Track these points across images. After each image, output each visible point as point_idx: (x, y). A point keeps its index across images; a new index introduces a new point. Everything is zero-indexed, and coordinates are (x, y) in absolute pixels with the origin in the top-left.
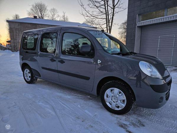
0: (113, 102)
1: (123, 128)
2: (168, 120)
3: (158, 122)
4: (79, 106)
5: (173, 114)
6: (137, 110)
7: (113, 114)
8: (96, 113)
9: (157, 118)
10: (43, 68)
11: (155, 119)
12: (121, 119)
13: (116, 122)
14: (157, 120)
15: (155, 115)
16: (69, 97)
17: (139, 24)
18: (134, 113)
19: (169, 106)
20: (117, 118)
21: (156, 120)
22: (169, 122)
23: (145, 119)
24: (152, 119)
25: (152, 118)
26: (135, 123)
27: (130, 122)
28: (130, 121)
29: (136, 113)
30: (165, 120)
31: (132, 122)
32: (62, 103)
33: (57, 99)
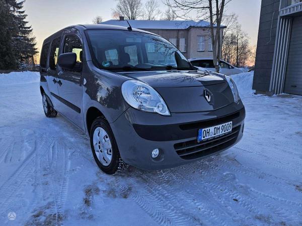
0: (101, 151)
4: (69, 154)
8: (78, 167)
11: (164, 191)
13: (90, 184)
17: (283, 12)
18: (139, 176)
27: (110, 188)
28: (113, 187)
29: (144, 176)
32: (53, 147)
33: (54, 141)
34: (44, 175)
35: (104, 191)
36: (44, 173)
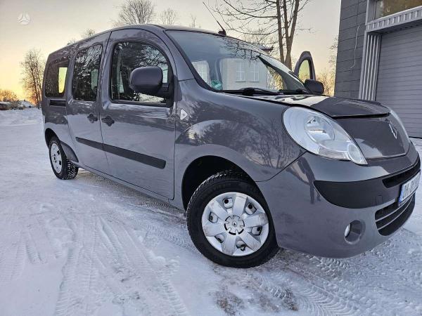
0: (230, 233)
1: (226, 310)
2: (384, 299)
3: (348, 301)
4: (141, 239)
5: (410, 280)
6: (297, 260)
7: (220, 267)
8: (173, 261)
9: (352, 290)
10: (79, 140)
11: (345, 290)
12: (233, 283)
13: (215, 289)
14: (349, 293)
15: (348, 277)
16: (130, 214)
17: (371, 26)
18: (284, 269)
19: (410, 252)
20: (225, 277)
21: (346, 292)
22: (387, 303)
23: (310, 287)
24: (332, 291)
25: (335, 287)
26: (270, 297)
27: (256, 295)
28: (259, 291)
29: (292, 267)
30: (375, 296)
31: (265, 293)
32: (103, 228)
33: (98, 218)
34: (123, 280)
35: (251, 301)
36: (120, 276)
